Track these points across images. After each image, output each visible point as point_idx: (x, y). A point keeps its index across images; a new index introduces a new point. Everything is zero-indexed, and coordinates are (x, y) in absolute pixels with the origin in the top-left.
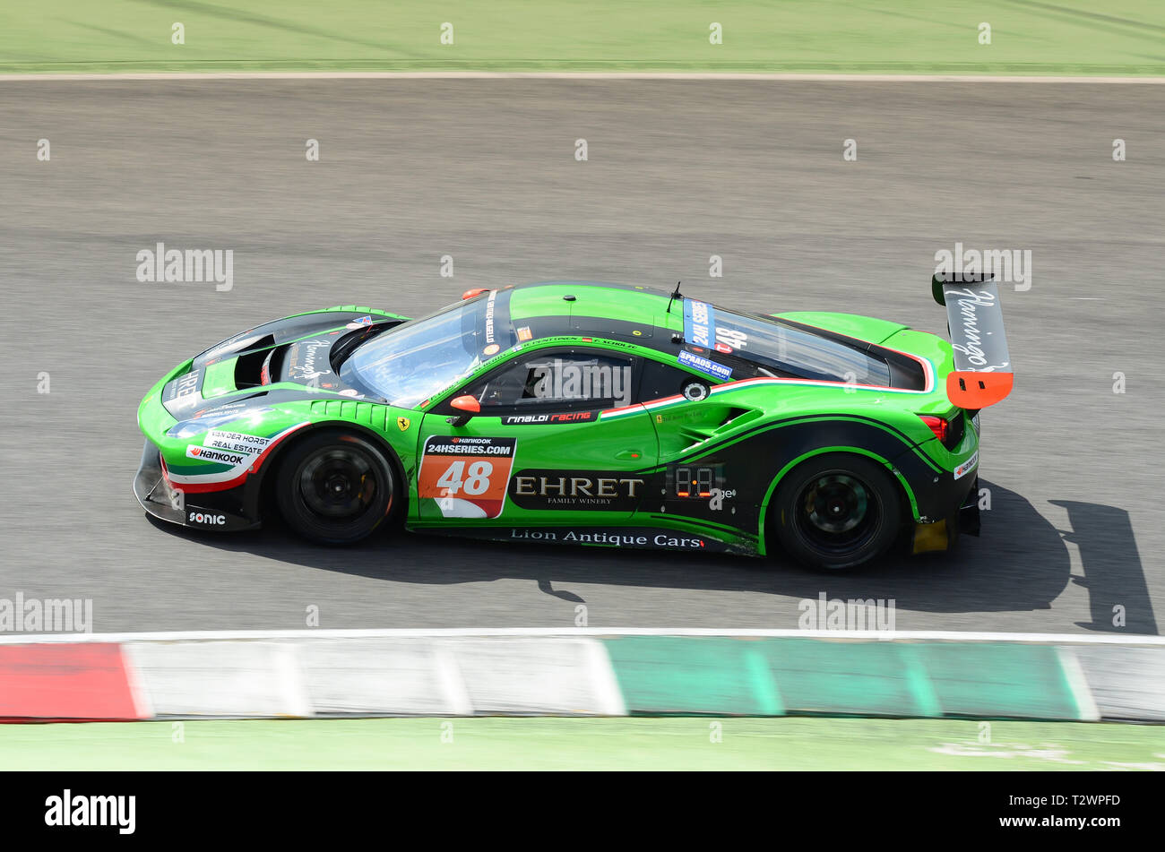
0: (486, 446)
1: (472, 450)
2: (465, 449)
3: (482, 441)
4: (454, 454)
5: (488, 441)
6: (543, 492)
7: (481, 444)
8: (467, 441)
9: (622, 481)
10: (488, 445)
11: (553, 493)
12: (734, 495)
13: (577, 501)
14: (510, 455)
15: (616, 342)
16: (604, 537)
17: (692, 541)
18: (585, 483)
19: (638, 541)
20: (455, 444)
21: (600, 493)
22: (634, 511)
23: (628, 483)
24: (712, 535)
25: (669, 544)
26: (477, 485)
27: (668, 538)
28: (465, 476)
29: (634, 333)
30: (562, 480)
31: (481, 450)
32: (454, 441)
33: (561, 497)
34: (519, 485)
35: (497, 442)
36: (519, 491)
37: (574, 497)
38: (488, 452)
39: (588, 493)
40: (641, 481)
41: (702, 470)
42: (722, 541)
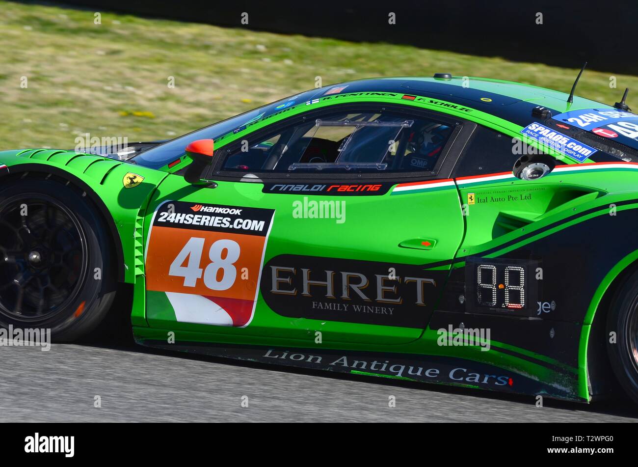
0: (233, 218)
1: (215, 222)
2: (206, 220)
3: (229, 211)
4: (191, 226)
5: (238, 212)
6: (306, 292)
7: (228, 215)
8: (212, 210)
9: (406, 279)
10: (237, 217)
11: (318, 292)
12: (553, 308)
13: (350, 308)
14: (263, 233)
15: (446, 103)
16: (385, 365)
17: (499, 378)
18: (357, 281)
19: (427, 374)
20: (195, 213)
21: (380, 298)
22: (424, 328)
23: (415, 283)
24: (526, 371)
25: (467, 379)
26: (220, 275)
27: (468, 372)
28: (205, 261)
29: (482, 99)
30: (329, 274)
31: (226, 223)
32: (195, 209)
33: (330, 300)
34: (275, 279)
35: (249, 213)
36: (275, 289)
37: (345, 301)
38: (235, 226)
39: (364, 297)
40: (432, 281)
41: (512, 268)
42: (537, 379)
